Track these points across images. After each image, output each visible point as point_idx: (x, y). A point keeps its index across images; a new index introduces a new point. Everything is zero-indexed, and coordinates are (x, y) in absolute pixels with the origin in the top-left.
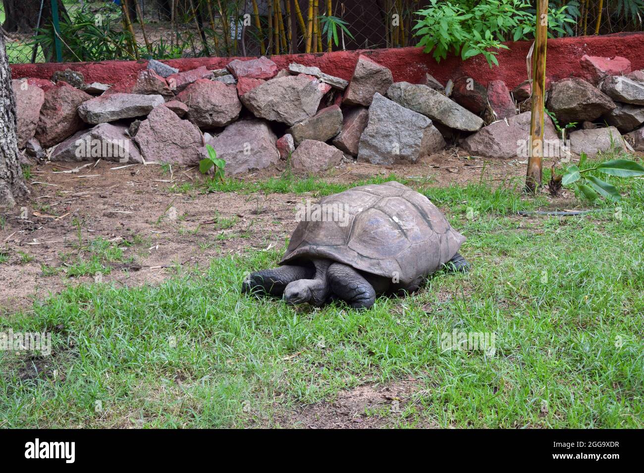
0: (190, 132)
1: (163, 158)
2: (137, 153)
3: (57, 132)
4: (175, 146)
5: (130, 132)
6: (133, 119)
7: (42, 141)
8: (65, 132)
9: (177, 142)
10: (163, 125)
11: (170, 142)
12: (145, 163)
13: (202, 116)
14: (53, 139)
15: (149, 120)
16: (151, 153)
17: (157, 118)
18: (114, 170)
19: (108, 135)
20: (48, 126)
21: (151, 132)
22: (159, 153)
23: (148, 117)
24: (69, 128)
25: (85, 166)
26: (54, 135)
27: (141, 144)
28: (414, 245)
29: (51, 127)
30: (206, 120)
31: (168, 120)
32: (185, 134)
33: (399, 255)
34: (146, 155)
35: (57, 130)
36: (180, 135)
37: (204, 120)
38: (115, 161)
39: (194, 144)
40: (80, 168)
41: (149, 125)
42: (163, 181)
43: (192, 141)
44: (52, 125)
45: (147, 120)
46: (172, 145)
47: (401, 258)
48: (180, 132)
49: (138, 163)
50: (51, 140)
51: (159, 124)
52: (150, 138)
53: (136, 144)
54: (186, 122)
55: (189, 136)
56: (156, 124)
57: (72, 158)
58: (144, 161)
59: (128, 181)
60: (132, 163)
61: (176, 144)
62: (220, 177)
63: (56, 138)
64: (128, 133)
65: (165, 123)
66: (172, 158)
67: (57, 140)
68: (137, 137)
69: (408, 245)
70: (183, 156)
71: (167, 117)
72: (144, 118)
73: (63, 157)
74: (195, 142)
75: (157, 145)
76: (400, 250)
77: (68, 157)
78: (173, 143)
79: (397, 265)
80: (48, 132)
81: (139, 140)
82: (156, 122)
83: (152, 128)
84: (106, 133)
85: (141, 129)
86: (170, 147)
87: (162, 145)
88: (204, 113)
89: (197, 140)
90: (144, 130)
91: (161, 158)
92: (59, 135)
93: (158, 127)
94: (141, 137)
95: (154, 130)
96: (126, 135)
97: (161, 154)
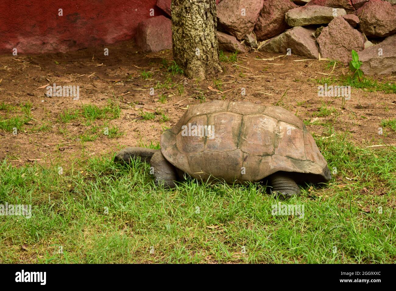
0: (356, 39)
1: (334, 56)
2: (316, 51)
3: (268, 30)
4: (344, 49)
5: (316, 35)
6: (319, 26)
7: (258, 36)
8: (276, 30)
9: (345, 46)
10: (338, 32)
11: (341, 45)
12: (320, 59)
13: (368, 28)
14: (266, 35)
15: (329, 27)
16: (326, 52)
17: (334, 26)
18: (296, 62)
19: (296, 35)
20: (263, 25)
21: (329, 36)
22: (331, 52)
23: (328, 25)
24: (279, 28)
25: (280, 56)
26: (266, 32)
27: (320, 45)
28: (206, 151)
29: (265, 26)
30: (371, 31)
31: (342, 28)
32: (352, 40)
33: (191, 154)
34: (322, 53)
35: (269, 29)
36: (349, 40)
37: (369, 31)
38: (300, 55)
39: (358, 48)
40: (275, 58)
41: (328, 31)
42: (324, 74)
43: (357, 46)
44: (266, 25)
45: (328, 27)
46: (342, 47)
47: (192, 157)
48: (349, 38)
49: (315, 58)
50: (264, 35)
51: (335, 30)
52: (327, 41)
53: (317, 44)
54: (356, 31)
55: (355, 42)
56: (333, 31)
57: (272, 50)
58: (320, 57)
59: (299, 71)
60: (310, 58)
61: (345, 47)
62: (358, 76)
63: (268, 34)
64: (314, 35)
65: (340, 31)
66: (340, 58)
67: (269, 36)
68: (318, 39)
69: (201, 150)
70: (349, 56)
71: (342, 26)
72: (326, 25)
73: (266, 49)
74: (359, 47)
75: (331, 46)
76: (194, 151)
77: (269, 48)
78: (343, 46)
79: (187, 161)
80: (263, 29)
81: (320, 42)
82: (334, 29)
83: (330, 34)
84: (295, 34)
85: (322, 34)
86: (340, 49)
87: (335, 47)
88: (370, 25)
89: (360, 45)
90: (324, 35)
91: (333, 56)
92: (270, 32)
93: (334, 33)
94: (322, 39)
95: (331, 35)
96: (313, 37)
97: (333, 54)
